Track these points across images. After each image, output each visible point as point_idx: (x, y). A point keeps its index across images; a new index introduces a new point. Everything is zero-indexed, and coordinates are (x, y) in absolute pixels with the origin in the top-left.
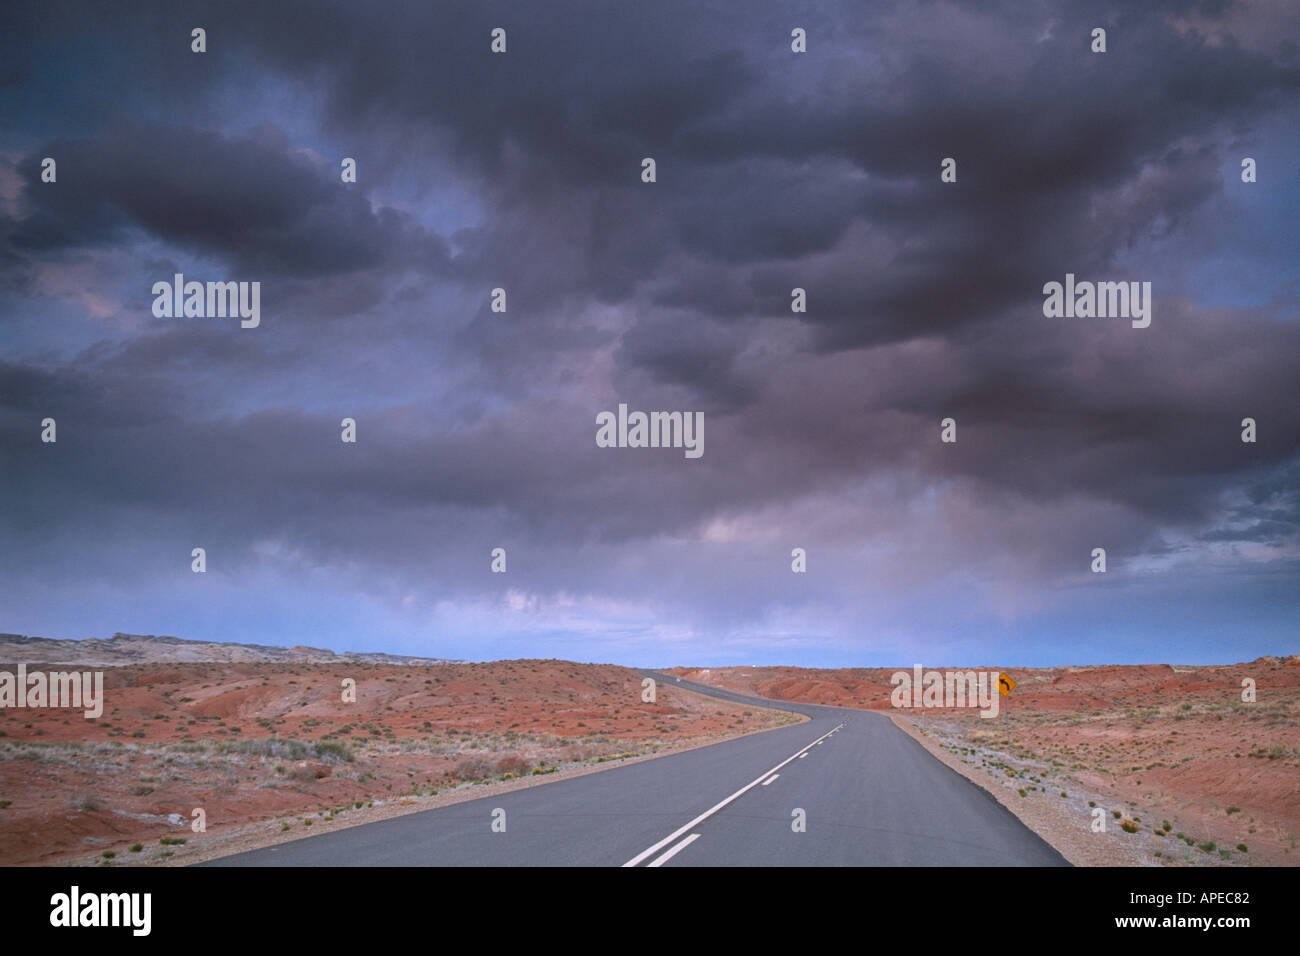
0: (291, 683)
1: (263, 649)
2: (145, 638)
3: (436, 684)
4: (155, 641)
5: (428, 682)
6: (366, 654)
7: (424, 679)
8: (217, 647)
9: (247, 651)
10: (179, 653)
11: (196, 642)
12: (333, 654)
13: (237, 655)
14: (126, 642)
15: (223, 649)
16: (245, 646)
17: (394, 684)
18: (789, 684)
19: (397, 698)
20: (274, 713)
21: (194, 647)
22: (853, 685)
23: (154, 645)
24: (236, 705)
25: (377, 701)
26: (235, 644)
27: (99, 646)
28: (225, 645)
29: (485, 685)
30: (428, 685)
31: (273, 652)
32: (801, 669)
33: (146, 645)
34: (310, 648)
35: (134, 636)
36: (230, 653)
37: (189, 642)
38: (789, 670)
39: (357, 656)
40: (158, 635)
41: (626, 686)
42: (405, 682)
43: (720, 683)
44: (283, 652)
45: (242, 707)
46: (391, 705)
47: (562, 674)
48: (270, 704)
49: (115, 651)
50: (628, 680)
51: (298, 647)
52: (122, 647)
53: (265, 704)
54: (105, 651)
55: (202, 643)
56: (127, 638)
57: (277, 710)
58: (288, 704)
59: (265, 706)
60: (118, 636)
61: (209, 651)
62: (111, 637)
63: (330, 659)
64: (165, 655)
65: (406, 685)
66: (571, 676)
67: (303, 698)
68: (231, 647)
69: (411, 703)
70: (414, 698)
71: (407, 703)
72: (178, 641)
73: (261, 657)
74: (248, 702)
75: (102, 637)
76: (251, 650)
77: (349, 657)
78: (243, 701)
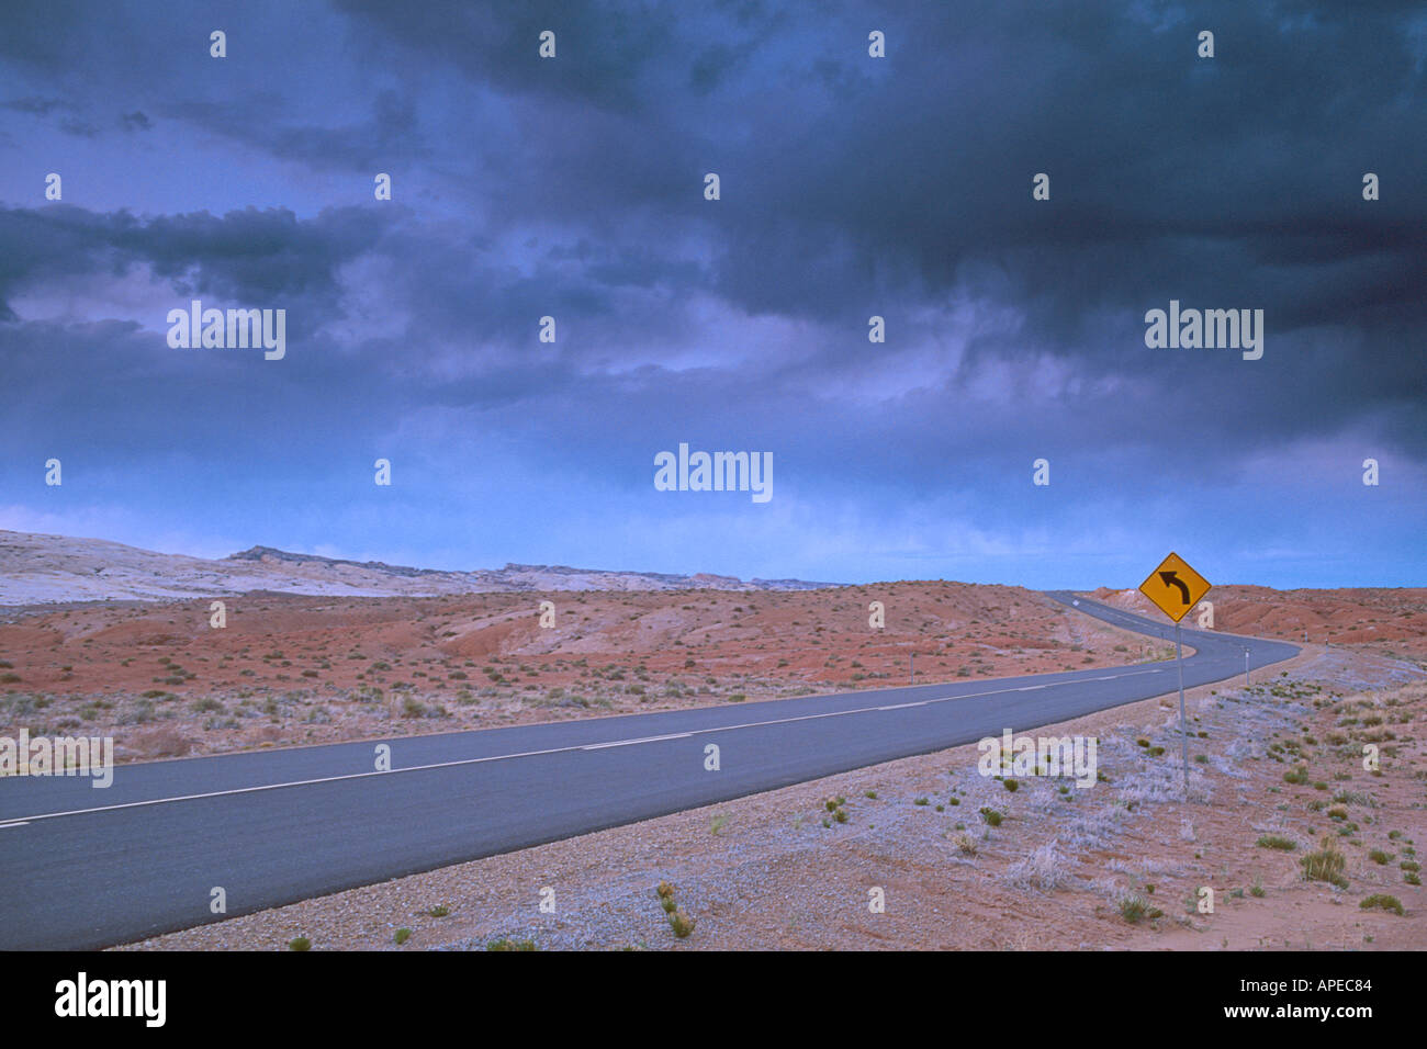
0: (569, 612)
1: (662, 577)
2: (538, 569)
3: (750, 611)
4: (548, 571)
5: (739, 610)
6: (775, 582)
7: (733, 606)
8: (612, 577)
9: (643, 580)
10: (571, 584)
11: (590, 572)
12: (740, 582)
13: (633, 585)
14: (518, 573)
15: (617, 579)
16: (643, 574)
17: (692, 612)
18: (1238, 608)
19: (694, 629)
20: (541, 649)
21: (587, 577)
22: (1329, 609)
23: (546, 575)
24: (497, 640)
25: (667, 634)
26: (632, 573)
27: (490, 578)
28: (621, 573)
29: (811, 612)
30: (737, 613)
31: (673, 580)
32: (1261, 588)
33: (537, 576)
34: (712, 576)
35: (525, 566)
36: (626, 583)
37: (582, 572)
38: (1244, 590)
39: (766, 583)
40: (550, 565)
41: (1013, 611)
42: (707, 610)
43: (1143, 607)
44: (684, 581)
45: (505, 643)
46: (683, 640)
47: (928, 598)
48: (538, 638)
49: (504, 583)
50: (1017, 604)
51: (699, 575)
52: (513, 578)
53: (532, 638)
54: (496, 583)
55: (596, 572)
56: (520, 569)
57: (544, 646)
58: (559, 639)
59: (532, 642)
60: (510, 567)
61: (603, 580)
62: (502, 568)
63: (735, 588)
64: (558, 586)
65: (709, 614)
66: (939, 600)
67: (579, 631)
68: (628, 577)
69: (708, 636)
70: (711, 630)
71: (704, 636)
72: (573, 571)
73: (659, 585)
74: (513, 637)
75: (493, 569)
76: (647, 579)
77: (757, 585)
78: (506, 636)
